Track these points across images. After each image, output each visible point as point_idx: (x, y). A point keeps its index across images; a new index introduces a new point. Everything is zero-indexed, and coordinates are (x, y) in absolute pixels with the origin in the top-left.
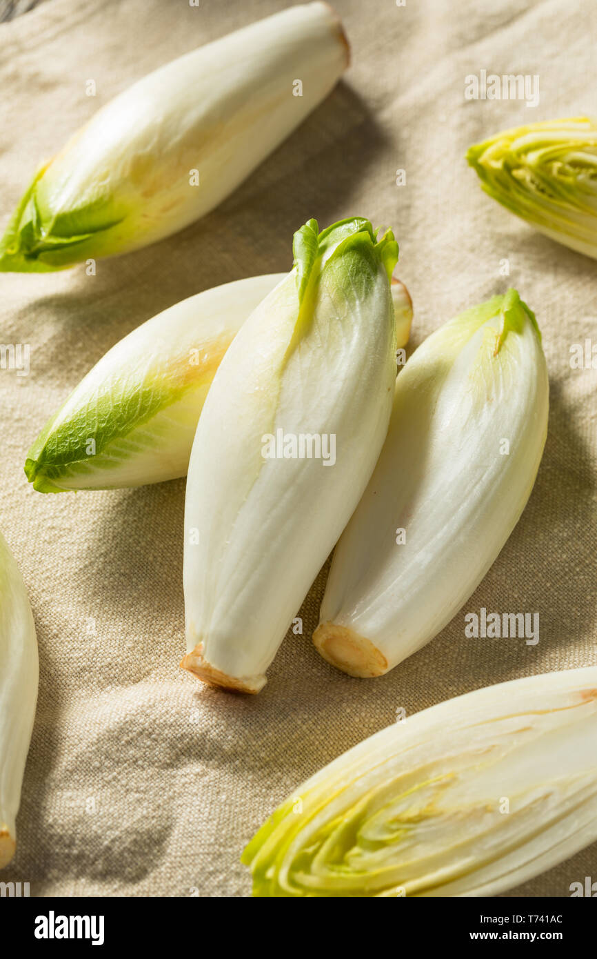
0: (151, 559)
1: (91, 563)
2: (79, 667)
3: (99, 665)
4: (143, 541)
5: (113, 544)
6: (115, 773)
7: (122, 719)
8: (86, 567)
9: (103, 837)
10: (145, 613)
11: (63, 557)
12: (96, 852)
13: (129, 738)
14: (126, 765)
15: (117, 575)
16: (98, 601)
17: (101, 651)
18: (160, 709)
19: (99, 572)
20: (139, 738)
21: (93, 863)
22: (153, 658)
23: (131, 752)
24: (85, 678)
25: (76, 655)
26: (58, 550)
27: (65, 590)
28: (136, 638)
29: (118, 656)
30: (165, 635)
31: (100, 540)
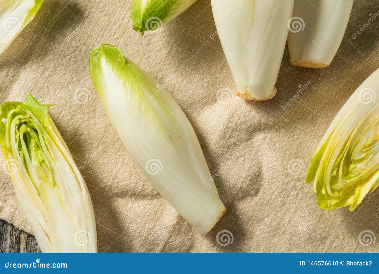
0: (196, 38)
1: (171, 49)
2: (189, 104)
3: (198, 100)
4: (189, 29)
5: (176, 35)
6: (229, 153)
7: (222, 128)
8: (169, 51)
9: (237, 184)
10: (205, 66)
11: (157, 50)
12: (237, 191)
13: (229, 135)
14: (232, 147)
15: (185, 51)
16: (182, 67)
17: (195, 93)
18: (236, 117)
19: (177, 51)
20: (233, 133)
21: (237, 195)
22: (218, 86)
23: (232, 140)
24: (194, 107)
25: (185, 99)
26: (153, 47)
27: (166, 67)
28: (207, 80)
29: (204, 93)
30: (218, 73)
31: (169, 35)
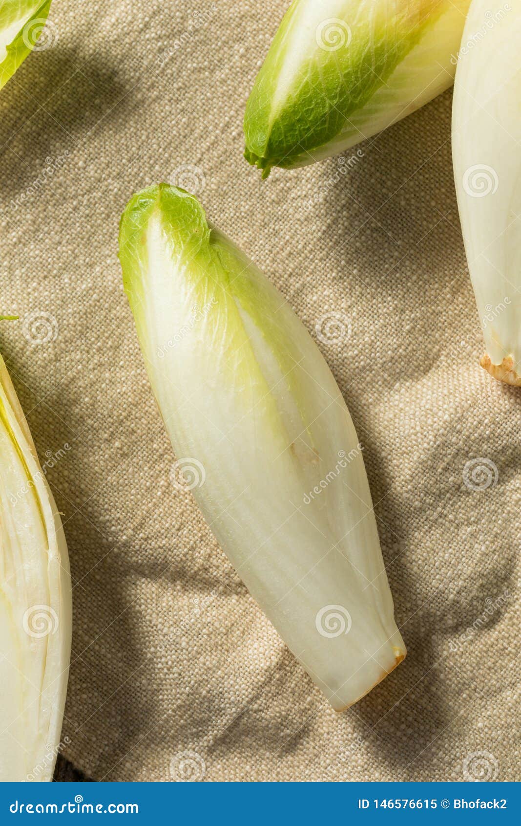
0: (403, 203)
1: (335, 221)
2: (358, 367)
3: (381, 361)
4: (389, 180)
5: (353, 190)
6: (439, 509)
7: (431, 443)
8: (329, 227)
9: (447, 591)
10: (414, 278)
11: (299, 220)
12: (443, 608)
13: (445, 464)
14: (448, 495)
15: (368, 232)
16: (355, 271)
17: (378, 343)
18: (471, 421)
19: (347, 231)
20: (456, 461)
21: (442, 619)
22: (437, 335)
23: (451, 479)
24: (368, 379)
25: (350, 353)
26: (291, 211)
27: (314, 264)
28: (413, 316)
29: (399, 346)
30: (444, 302)
31: (336, 186)
